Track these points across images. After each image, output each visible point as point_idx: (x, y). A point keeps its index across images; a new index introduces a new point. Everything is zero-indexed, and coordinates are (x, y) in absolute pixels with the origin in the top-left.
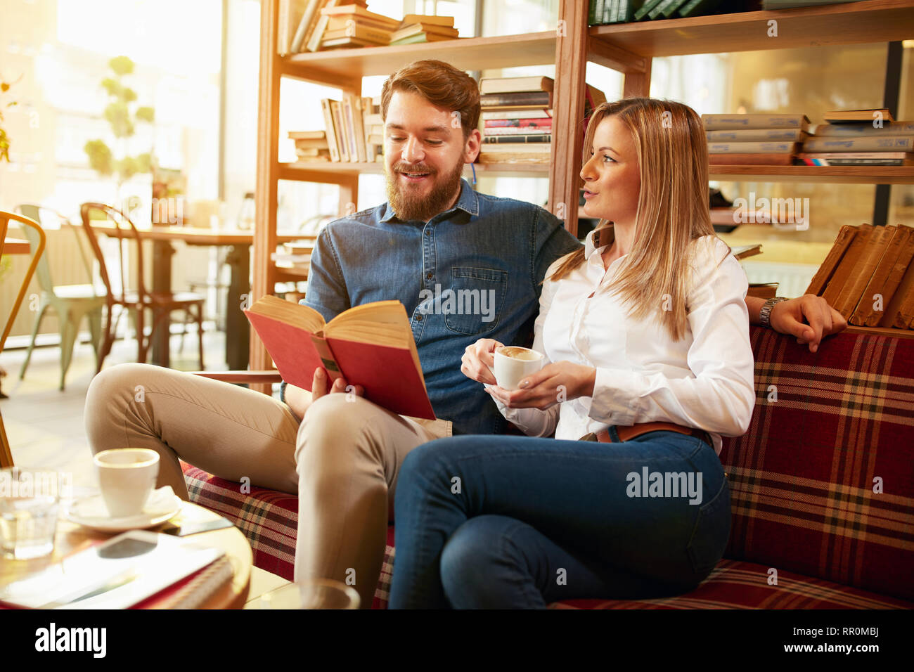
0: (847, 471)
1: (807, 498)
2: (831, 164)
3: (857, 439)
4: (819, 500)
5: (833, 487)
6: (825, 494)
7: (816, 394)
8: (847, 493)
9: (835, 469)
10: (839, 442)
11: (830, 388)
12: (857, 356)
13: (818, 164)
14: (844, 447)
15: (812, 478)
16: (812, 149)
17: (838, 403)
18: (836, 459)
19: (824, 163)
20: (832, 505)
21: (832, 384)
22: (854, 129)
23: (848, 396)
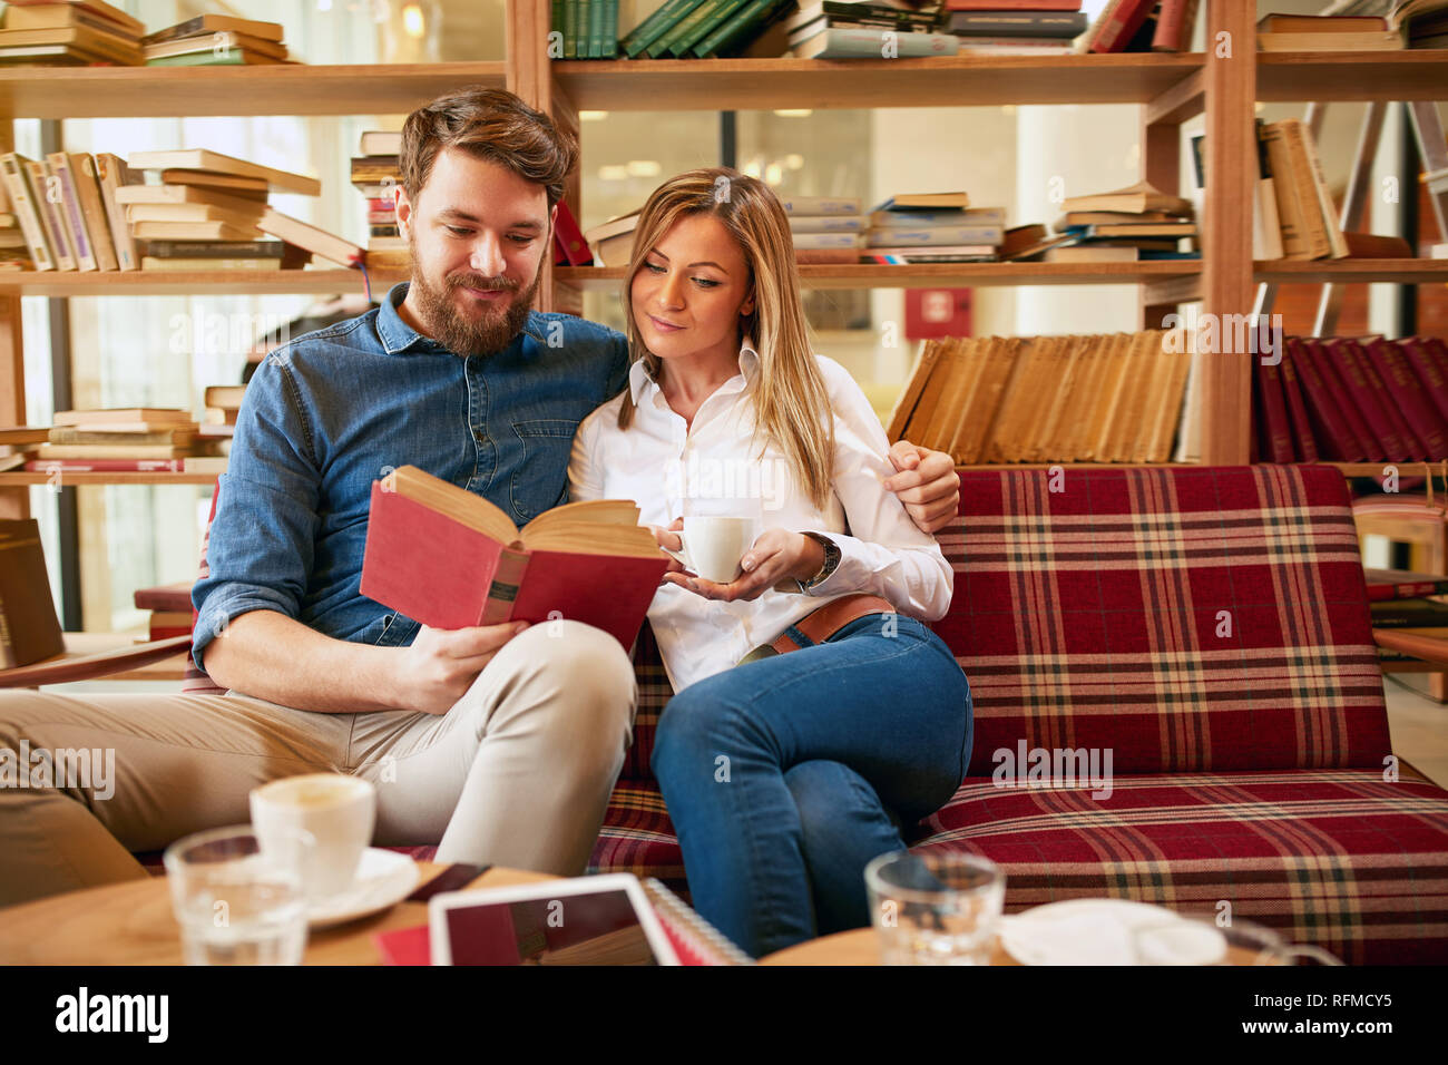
0: (1035, 637)
1: (997, 680)
2: (911, 262)
3: (1035, 596)
4: (1011, 679)
5: (1023, 660)
6: (1015, 670)
7: (975, 550)
8: (1041, 663)
9: (1020, 638)
10: (1016, 604)
11: (989, 541)
12: (1008, 497)
13: (893, 261)
14: (1024, 608)
15: (998, 654)
16: (881, 243)
17: (1003, 558)
18: (1019, 625)
19: (899, 259)
20: (1027, 682)
21: (990, 535)
22: (921, 217)
23: (1012, 546)
